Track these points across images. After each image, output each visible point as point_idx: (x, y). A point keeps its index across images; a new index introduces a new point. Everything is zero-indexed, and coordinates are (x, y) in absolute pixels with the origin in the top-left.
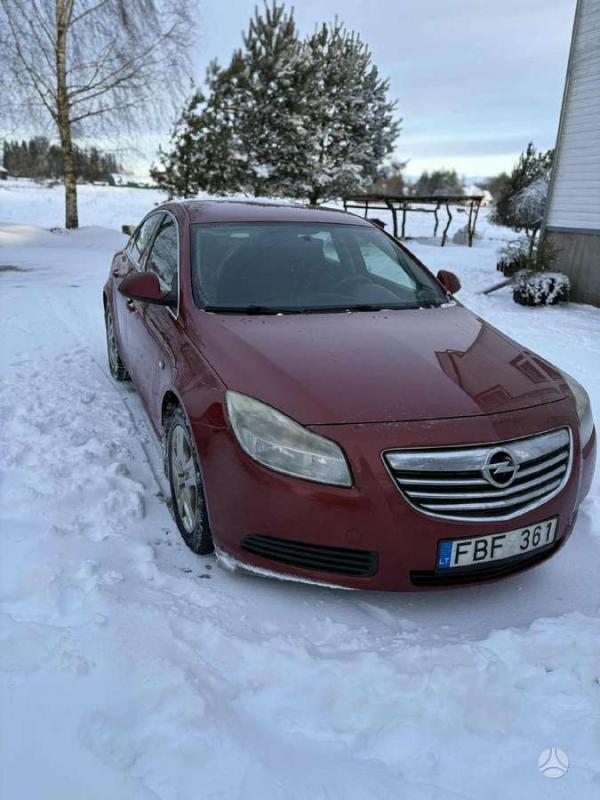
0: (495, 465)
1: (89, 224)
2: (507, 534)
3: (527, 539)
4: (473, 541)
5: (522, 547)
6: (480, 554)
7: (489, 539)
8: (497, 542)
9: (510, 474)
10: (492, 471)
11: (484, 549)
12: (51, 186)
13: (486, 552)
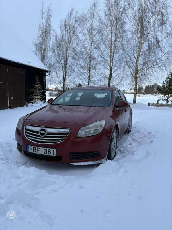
0: (41, 131)
1: (138, 102)
2: (40, 148)
3: (46, 151)
4: (33, 147)
5: (45, 153)
6: (34, 151)
7: (36, 147)
8: (38, 149)
9: (44, 134)
10: (40, 132)
11: (35, 150)
12: (155, 95)
13: (36, 151)
